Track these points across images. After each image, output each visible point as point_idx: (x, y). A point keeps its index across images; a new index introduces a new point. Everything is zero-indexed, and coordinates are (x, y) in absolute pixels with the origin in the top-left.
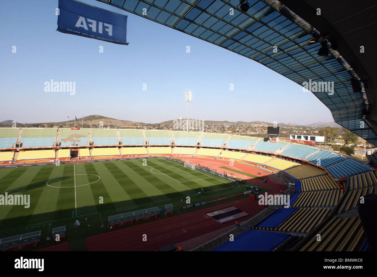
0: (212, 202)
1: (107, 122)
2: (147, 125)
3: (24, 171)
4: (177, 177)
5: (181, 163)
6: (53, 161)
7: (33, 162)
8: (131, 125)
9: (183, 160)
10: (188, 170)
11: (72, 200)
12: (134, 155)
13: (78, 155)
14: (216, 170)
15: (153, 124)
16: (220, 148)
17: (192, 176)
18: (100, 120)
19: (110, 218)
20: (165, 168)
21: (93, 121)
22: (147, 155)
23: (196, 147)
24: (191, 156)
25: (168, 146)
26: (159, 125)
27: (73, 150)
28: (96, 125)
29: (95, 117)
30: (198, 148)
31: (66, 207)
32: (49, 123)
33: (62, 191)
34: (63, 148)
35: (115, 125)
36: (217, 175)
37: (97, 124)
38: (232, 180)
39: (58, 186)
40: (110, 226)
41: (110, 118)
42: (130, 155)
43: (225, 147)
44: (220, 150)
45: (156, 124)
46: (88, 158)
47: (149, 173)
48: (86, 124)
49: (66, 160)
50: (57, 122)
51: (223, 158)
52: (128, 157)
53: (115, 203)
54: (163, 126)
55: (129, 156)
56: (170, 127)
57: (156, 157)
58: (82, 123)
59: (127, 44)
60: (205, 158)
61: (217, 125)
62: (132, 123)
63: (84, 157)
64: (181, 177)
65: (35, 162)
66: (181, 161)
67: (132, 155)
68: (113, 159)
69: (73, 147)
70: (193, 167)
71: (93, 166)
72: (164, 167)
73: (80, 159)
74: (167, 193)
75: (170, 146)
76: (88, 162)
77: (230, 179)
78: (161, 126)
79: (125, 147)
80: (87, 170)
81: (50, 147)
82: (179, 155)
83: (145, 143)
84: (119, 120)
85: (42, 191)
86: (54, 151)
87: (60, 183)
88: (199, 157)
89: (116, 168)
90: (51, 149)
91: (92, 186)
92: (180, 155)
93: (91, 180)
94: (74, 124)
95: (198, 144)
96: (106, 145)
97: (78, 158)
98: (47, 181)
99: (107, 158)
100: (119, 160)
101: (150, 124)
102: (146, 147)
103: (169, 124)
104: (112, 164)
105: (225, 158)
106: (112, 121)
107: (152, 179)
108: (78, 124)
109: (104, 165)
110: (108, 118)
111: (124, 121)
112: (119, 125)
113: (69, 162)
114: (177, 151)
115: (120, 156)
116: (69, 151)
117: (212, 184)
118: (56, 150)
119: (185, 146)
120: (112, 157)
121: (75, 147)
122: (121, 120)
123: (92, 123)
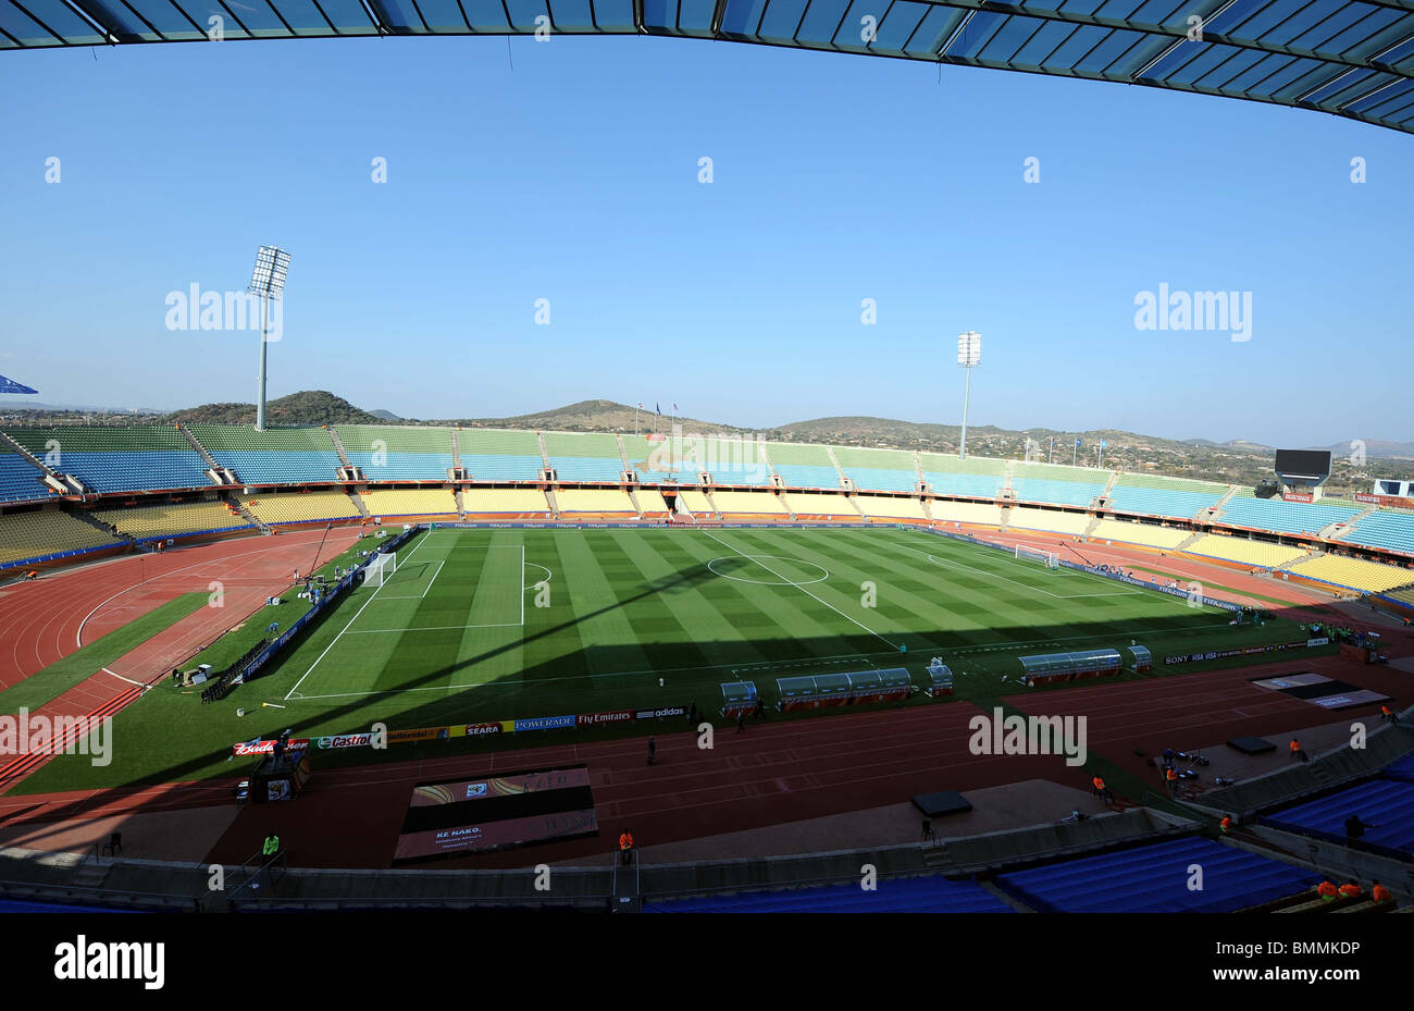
6: (638, 518)
12: (824, 516)
16: (1083, 512)
18: (612, 414)
21: (594, 417)
22: (859, 518)
23: (999, 503)
24: (993, 529)
25: (909, 496)
26: (778, 433)
27: (667, 493)
30: (1006, 505)
33: (780, 592)
34: (644, 488)
36: (1150, 587)
42: (814, 515)
43: (1101, 508)
46: (711, 517)
49: (662, 518)
51: (1108, 542)
63: (702, 514)
69: (663, 485)
70: (1052, 561)
75: (917, 496)
81: (617, 483)
82: (951, 523)
83: (844, 485)
85: (731, 587)
86: (624, 493)
88: (1019, 532)
90: (618, 488)
92: (957, 525)
96: (744, 485)
102: (847, 495)
105: (1115, 542)
115: (787, 515)
116: (658, 494)
118: (629, 490)
119: (965, 496)
121: (669, 485)
123: (593, 421)
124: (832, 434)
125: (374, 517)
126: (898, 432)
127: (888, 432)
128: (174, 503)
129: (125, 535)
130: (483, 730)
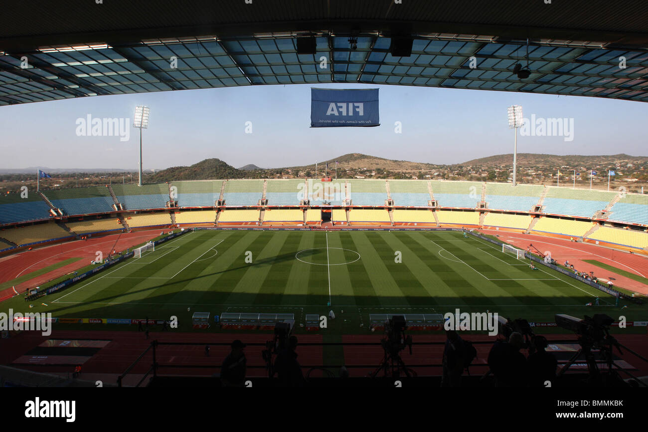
0: (549, 326)
1: (372, 164)
2: (438, 167)
3: (271, 237)
4: (485, 268)
5: (497, 243)
6: (302, 225)
7: (280, 225)
8: (410, 168)
9: (501, 238)
10: (509, 258)
11: (325, 283)
12: (412, 223)
13: (331, 219)
14: (572, 266)
15: (448, 166)
16: (589, 221)
17: (516, 270)
18: (360, 161)
19: (371, 317)
20: (463, 251)
21: (350, 163)
22: (434, 224)
23: (532, 215)
24: (520, 232)
25: (473, 211)
26: (461, 167)
27: (324, 211)
28: (355, 169)
29: (354, 156)
30: (537, 216)
31: (318, 291)
32: (294, 168)
33: (314, 269)
34: (313, 208)
35: (384, 169)
36: (572, 276)
37: (357, 168)
38: (608, 292)
39: (307, 262)
40: (371, 328)
41: (376, 158)
42: (406, 223)
43: (602, 218)
44: (590, 225)
45: (456, 166)
46: (344, 224)
47: (435, 257)
48: (340, 169)
49: (316, 225)
50: (303, 166)
51: (597, 242)
52: (403, 226)
53: (379, 297)
54: (469, 168)
55: (405, 225)
56: (482, 170)
57: (450, 229)
58: (336, 166)
59: (379, 125)
60: (551, 237)
61: (596, 165)
62: (411, 164)
63: (339, 222)
64: (493, 270)
65: (281, 225)
66: (497, 239)
67: (409, 224)
68: (380, 228)
69: (324, 206)
70: (520, 254)
71: (350, 237)
72: (462, 249)
73: (334, 224)
74: (462, 295)
75: (477, 211)
76: (345, 229)
77: (603, 288)
78: (464, 169)
79: (397, 209)
80: (343, 242)
81: (297, 206)
82: (494, 227)
83: (431, 204)
84: (390, 161)
85: (291, 265)
86: (302, 211)
87: (310, 257)
88: (538, 234)
89: (384, 242)
90: (298, 208)
91: (351, 268)
92: (497, 229)
93: (348, 258)
94: (324, 169)
95: (537, 208)
96: (369, 206)
97: (331, 222)
98: (296, 253)
99: (370, 225)
100: (388, 230)
101: (444, 165)
102: (433, 210)
103: (481, 165)
104: (379, 236)
105: (601, 242)
106: (379, 161)
107: (439, 268)
108: (330, 169)
109: (366, 237)
110: (373, 157)
111: (400, 162)
112: (391, 169)
113: (320, 228)
114: (490, 220)
115: (389, 223)
116: (320, 211)
117: (558, 293)
118: (305, 210)
119: (508, 211)
120: (377, 225)
121: (326, 206)
122: (393, 161)
123: (350, 165)
124: (499, 165)
125: (177, 224)
126: (546, 162)
127: (538, 162)
128: (99, 219)
129: (74, 233)
130: (95, 321)
